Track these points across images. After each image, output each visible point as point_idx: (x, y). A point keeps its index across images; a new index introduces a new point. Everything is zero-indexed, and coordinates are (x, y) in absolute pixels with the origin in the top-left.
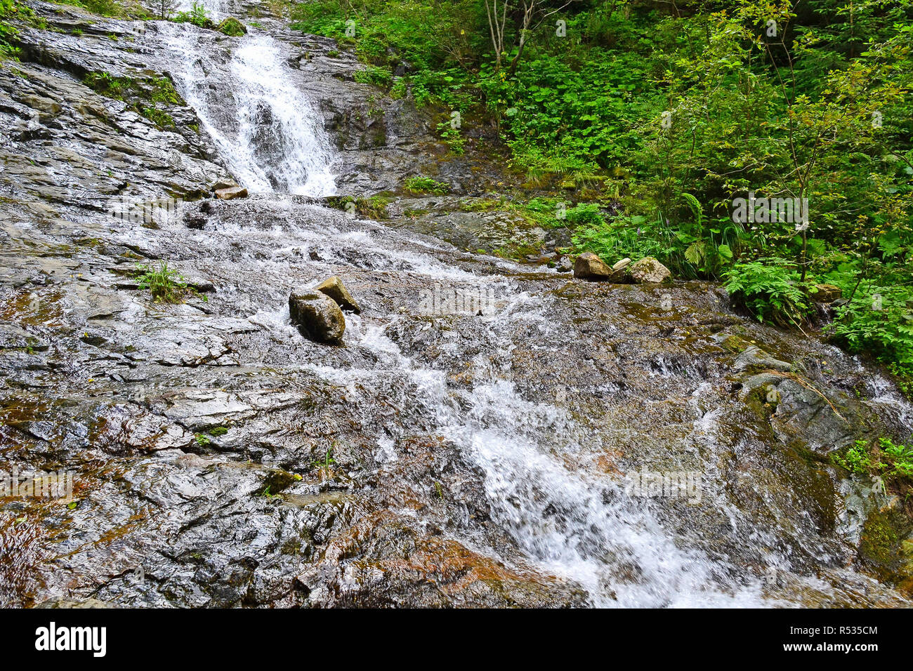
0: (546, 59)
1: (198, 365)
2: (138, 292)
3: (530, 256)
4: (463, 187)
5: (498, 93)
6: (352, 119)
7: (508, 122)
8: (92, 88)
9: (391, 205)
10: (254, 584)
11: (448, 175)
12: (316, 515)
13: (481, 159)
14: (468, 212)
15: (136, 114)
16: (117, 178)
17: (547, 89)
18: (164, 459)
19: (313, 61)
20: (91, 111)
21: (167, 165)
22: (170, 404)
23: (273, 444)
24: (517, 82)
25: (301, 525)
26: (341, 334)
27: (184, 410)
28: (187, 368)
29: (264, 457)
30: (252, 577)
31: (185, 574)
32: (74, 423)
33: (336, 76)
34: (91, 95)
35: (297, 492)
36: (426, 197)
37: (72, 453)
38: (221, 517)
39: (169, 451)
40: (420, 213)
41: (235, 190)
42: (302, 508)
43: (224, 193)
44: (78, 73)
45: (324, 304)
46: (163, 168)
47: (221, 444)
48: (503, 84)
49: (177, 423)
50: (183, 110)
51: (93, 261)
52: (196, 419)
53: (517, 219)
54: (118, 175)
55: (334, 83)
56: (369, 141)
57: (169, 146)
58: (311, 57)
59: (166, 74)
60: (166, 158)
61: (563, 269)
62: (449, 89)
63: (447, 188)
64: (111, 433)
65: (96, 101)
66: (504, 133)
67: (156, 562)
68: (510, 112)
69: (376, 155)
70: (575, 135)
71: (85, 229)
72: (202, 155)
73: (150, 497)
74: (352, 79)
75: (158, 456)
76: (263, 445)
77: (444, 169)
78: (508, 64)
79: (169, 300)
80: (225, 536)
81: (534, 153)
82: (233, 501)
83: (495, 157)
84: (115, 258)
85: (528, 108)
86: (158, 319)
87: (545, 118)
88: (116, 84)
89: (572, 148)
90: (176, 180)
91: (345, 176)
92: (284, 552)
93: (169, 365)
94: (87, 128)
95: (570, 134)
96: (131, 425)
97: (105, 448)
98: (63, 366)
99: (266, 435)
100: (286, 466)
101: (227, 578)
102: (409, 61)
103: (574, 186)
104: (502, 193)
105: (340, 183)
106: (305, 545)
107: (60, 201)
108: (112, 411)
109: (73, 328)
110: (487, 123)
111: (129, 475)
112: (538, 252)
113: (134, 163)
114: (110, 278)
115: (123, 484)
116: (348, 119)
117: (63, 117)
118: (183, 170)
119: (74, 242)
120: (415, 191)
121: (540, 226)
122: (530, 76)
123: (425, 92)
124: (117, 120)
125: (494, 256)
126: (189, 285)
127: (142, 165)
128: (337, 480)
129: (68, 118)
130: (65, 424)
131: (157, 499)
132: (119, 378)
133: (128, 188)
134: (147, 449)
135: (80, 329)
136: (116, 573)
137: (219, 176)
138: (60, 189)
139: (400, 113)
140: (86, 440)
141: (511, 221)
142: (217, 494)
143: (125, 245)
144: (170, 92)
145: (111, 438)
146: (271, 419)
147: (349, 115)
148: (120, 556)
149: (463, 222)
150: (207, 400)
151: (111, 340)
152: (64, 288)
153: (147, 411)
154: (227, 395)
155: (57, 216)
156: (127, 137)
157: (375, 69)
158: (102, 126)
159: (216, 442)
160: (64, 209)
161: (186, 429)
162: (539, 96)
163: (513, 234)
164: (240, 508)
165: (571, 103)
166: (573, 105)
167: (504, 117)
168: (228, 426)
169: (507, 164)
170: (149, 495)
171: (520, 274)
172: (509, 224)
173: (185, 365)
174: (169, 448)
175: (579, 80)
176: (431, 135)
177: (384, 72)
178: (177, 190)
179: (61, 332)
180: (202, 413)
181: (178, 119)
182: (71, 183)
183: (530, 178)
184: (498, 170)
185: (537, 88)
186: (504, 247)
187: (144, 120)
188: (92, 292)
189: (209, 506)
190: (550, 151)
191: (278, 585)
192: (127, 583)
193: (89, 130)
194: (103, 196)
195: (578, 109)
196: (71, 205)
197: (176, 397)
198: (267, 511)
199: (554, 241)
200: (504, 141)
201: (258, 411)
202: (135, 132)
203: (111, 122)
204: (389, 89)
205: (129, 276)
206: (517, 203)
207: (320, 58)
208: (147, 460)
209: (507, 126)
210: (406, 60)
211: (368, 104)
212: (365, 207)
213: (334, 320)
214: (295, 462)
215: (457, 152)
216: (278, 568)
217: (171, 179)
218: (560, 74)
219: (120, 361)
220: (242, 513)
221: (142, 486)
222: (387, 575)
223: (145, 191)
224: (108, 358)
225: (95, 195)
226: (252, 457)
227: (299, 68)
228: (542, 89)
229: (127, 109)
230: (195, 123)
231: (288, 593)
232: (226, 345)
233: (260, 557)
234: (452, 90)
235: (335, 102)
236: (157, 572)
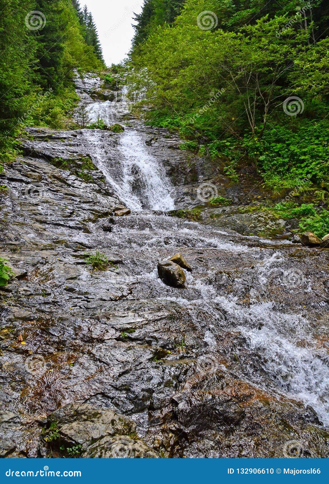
0: (279, 128)
1: (117, 300)
2: (86, 265)
3: (278, 235)
4: (239, 200)
5: (255, 149)
6: (180, 169)
7: (261, 163)
8: (54, 165)
9: (203, 213)
10: (153, 400)
11: (231, 194)
12: (179, 369)
13: (248, 184)
14: (243, 213)
15: (75, 176)
16: (69, 209)
17: (280, 144)
18: (108, 344)
19: (158, 141)
20: (55, 177)
21: (91, 200)
22: (108, 319)
23: (157, 336)
24: (264, 142)
25: (173, 374)
26: (184, 282)
27: (115, 322)
28: (113, 302)
29: (153, 343)
30: (152, 397)
31: (122, 396)
32: (67, 328)
33: (170, 147)
34: (54, 169)
35: (169, 359)
36: (220, 207)
37: (68, 342)
38: (136, 370)
39: (110, 340)
40: (218, 216)
41: (125, 211)
42: (172, 366)
43: (119, 212)
44: (48, 159)
45: (175, 268)
46: (89, 202)
47: (133, 337)
48: (256, 144)
49: (113, 327)
50: (97, 172)
51: (63, 251)
52: (121, 325)
53: (269, 216)
54: (69, 207)
55: (169, 151)
56: (189, 180)
57: (91, 190)
58: (157, 139)
59: (88, 155)
60: (90, 197)
61: (295, 242)
62: (229, 149)
63: (231, 201)
64: (84, 332)
65: (57, 171)
66: (259, 169)
67: (109, 390)
68: (261, 158)
69: (193, 186)
70: (298, 167)
71: (58, 236)
72: (107, 194)
73: (104, 361)
74: (178, 148)
75: (105, 343)
76: (152, 337)
77: (229, 191)
78: (259, 133)
79: (101, 269)
80: (138, 379)
81: (276, 179)
82: (141, 363)
83: (256, 183)
84: (73, 249)
85: (271, 155)
86: (97, 278)
87: (281, 160)
88: (65, 163)
89: (297, 174)
90: (96, 208)
91: (179, 198)
92: (165, 386)
93: (105, 300)
94: (54, 185)
95: (295, 167)
96: (92, 328)
97: (82, 339)
98: (58, 302)
99: (153, 332)
100: (163, 347)
101: (141, 397)
102: (206, 136)
103: (299, 195)
104: (260, 202)
105: (176, 203)
106: (175, 383)
107: (45, 222)
108: (83, 323)
109: (60, 284)
110: (250, 165)
111: (94, 351)
112: (281, 232)
113: (76, 201)
114: (72, 260)
115: (92, 355)
116: (177, 169)
117: (43, 181)
118: (99, 202)
119: (54, 242)
120: (215, 204)
121: (282, 218)
122: (271, 138)
123: (215, 152)
124: (67, 180)
125: (258, 236)
126: (109, 261)
127: (80, 202)
128: (188, 353)
129: (45, 181)
130: (64, 328)
131: (107, 362)
132: (83, 307)
133: (74, 213)
134: (101, 340)
135: (63, 284)
136: (93, 394)
137: (116, 203)
138: (45, 216)
139: (204, 164)
140: (73, 336)
141: (266, 217)
142: (134, 360)
143: (77, 242)
144: (90, 164)
145: (84, 335)
146: (155, 325)
147: (178, 167)
148: (94, 387)
149: (241, 219)
150: (125, 317)
151: (77, 289)
152: (53, 265)
153: (98, 322)
154: (134, 314)
155: (45, 230)
156: (72, 188)
157: (189, 142)
158: (60, 183)
159: (130, 336)
160: (47, 226)
161: (116, 330)
162: (276, 148)
163: (268, 224)
164: (144, 366)
165: (294, 150)
166: (295, 151)
167: (259, 161)
168: (135, 328)
169: (262, 186)
170: (104, 360)
171: (272, 246)
172: (265, 218)
173: (112, 300)
174: (110, 339)
175: (297, 137)
176: (221, 174)
177: (194, 143)
178: (97, 212)
179: (55, 286)
180: (123, 322)
181: (94, 177)
182: (49, 213)
183: (275, 192)
184: (257, 190)
185: (275, 144)
186: (263, 231)
187: (79, 179)
188: (66, 267)
189: (130, 365)
190: (285, 177)
191: (164, 401)
192: (97, 399)
193: (55, 186)
194: (64, 219)
195: (298, 153)
196: (50, 224)
197: (111, 315)
198: (157, 367)
199: (290, 226)
200: (260, 174)
201: (149, 321)
202: (75, 185)
203: (64, 181)
204: (197, 152)
205: (81, 258)
206: (269, 207)
207: (162, 139)
208: (101, 345)
209: (260, 166)
210: (205, 136)
211: (187, 160)
212: (190, 214)
213: (180, 275)
214: (167, 345)
215: (235, 182)
216: (163, 393)
217: (94, 208)
218: (287, 135)
219: (83, 299)
220: (145, 368)
221: (100, 356)
222: (214, 397)
223: (82, 215)
224: (77, 298)
225: (60, 218)
226: (147, 343)
227: (151, 145)
228: (277, 144)
229: (71, 174)
230: (103, 178)
231: (168, 405)
232: (130, 290)
233: (155, 388)
234: (230, 149)
235: (171, 161)
236: (110, 394)
